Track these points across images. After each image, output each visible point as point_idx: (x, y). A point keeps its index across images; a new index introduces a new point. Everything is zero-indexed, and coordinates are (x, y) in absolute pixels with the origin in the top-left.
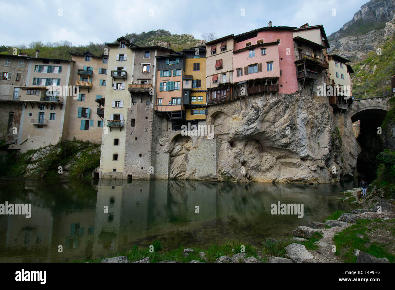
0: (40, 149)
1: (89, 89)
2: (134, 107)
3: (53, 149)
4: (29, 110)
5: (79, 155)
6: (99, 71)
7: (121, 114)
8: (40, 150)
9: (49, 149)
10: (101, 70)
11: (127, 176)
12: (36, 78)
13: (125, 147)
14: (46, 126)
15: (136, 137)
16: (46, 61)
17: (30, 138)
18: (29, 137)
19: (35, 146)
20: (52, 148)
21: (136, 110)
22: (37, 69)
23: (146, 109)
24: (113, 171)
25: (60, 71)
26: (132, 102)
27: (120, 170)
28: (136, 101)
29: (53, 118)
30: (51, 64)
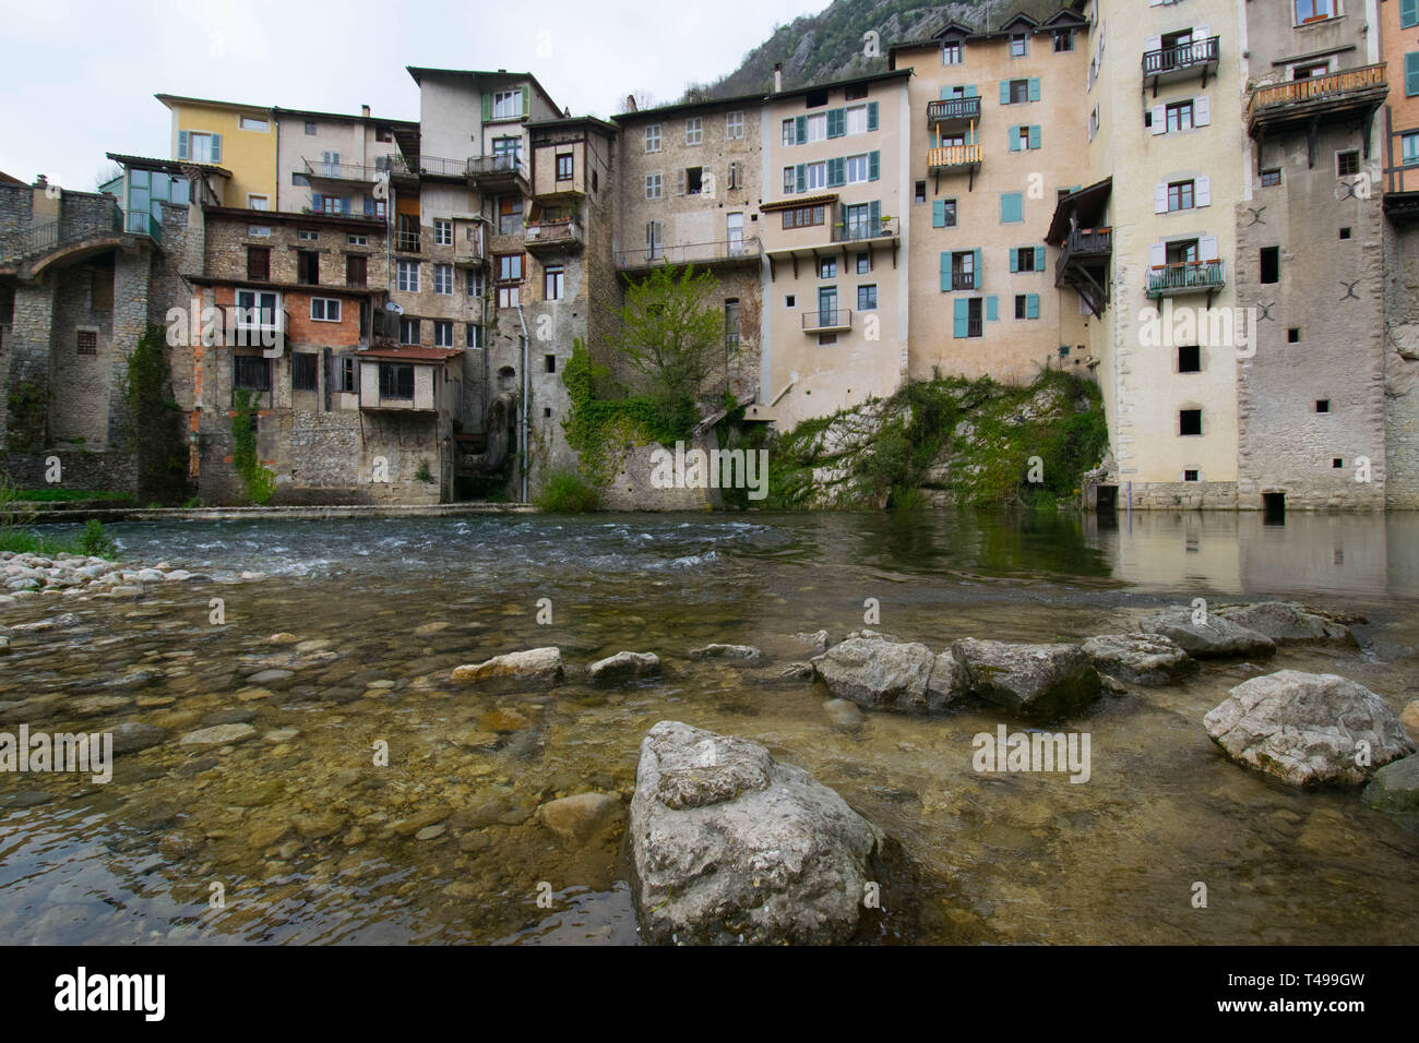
0: (837, 416)
1: (971, 172)
2: (1269, 193)
3: (886, 410)
4: (786, 284)
5: (964, 430)
6: (1002, 94)
7: (1204, 233)
8: (839, 417)
9: (873, 413)
10: (1007, 89)
11: (1260, 498)
12: (792, 168)
13: (1233, 377)
14: (846, 332)
15: (1292, 327)
16: (816, 97)
17: (799, 383)
18: (795, 378)
19: (820, 406)
20: (880, 408)
21: (1285, 207)
22: (789, 135)
23: (1339, 194)
24: (1183, 477)
25: (873, 125)
26: (1256, 173)
27: (1220, 472)
28: (1281, 163)
29: (868, 303)
30: (835, 105)
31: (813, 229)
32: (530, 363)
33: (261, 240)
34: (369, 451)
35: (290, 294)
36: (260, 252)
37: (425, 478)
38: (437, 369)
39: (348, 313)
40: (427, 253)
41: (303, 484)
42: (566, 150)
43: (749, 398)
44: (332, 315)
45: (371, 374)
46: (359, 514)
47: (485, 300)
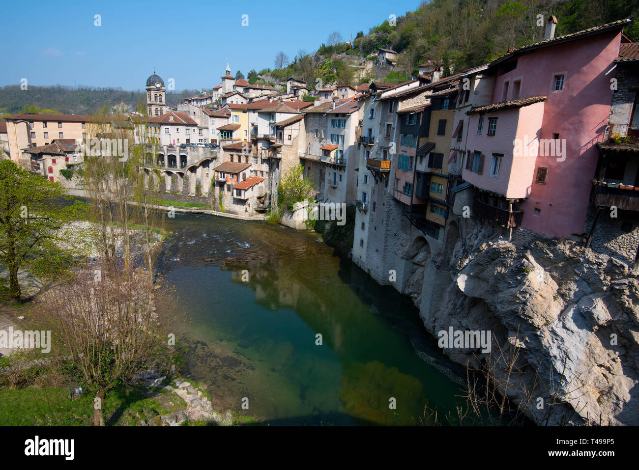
2: (376, 186)
4: (329, 169)
7: (367, 193)
11: (367, 269)
12: (332, 135)
13: (367, 235)
14: (336, 187)
15: (375, 227)
18: (329, 196)
21: (377, 191)
22: (332, 124)
23: (383, 193)
24: (360, 258)
25: (345, 127)
26: (375, 179)
27: (364, 259)
28: (378, 178)
29: (341, 180)
30: (340, 118)
31: (328, 158)
32: (274, 184)
33: (232, 153)
34: (238, 204)
35: (227, 173)
36: (232, 156)
37: (246, 211)
38: (246, 190)
39: (235, 177)
40: (259, 155)
41: (228, 209)
42: (281, 131)
43: (321, 199)
44: (233, 177)
45: (235, 191)
46: (234, 217)
47: (269, 166)
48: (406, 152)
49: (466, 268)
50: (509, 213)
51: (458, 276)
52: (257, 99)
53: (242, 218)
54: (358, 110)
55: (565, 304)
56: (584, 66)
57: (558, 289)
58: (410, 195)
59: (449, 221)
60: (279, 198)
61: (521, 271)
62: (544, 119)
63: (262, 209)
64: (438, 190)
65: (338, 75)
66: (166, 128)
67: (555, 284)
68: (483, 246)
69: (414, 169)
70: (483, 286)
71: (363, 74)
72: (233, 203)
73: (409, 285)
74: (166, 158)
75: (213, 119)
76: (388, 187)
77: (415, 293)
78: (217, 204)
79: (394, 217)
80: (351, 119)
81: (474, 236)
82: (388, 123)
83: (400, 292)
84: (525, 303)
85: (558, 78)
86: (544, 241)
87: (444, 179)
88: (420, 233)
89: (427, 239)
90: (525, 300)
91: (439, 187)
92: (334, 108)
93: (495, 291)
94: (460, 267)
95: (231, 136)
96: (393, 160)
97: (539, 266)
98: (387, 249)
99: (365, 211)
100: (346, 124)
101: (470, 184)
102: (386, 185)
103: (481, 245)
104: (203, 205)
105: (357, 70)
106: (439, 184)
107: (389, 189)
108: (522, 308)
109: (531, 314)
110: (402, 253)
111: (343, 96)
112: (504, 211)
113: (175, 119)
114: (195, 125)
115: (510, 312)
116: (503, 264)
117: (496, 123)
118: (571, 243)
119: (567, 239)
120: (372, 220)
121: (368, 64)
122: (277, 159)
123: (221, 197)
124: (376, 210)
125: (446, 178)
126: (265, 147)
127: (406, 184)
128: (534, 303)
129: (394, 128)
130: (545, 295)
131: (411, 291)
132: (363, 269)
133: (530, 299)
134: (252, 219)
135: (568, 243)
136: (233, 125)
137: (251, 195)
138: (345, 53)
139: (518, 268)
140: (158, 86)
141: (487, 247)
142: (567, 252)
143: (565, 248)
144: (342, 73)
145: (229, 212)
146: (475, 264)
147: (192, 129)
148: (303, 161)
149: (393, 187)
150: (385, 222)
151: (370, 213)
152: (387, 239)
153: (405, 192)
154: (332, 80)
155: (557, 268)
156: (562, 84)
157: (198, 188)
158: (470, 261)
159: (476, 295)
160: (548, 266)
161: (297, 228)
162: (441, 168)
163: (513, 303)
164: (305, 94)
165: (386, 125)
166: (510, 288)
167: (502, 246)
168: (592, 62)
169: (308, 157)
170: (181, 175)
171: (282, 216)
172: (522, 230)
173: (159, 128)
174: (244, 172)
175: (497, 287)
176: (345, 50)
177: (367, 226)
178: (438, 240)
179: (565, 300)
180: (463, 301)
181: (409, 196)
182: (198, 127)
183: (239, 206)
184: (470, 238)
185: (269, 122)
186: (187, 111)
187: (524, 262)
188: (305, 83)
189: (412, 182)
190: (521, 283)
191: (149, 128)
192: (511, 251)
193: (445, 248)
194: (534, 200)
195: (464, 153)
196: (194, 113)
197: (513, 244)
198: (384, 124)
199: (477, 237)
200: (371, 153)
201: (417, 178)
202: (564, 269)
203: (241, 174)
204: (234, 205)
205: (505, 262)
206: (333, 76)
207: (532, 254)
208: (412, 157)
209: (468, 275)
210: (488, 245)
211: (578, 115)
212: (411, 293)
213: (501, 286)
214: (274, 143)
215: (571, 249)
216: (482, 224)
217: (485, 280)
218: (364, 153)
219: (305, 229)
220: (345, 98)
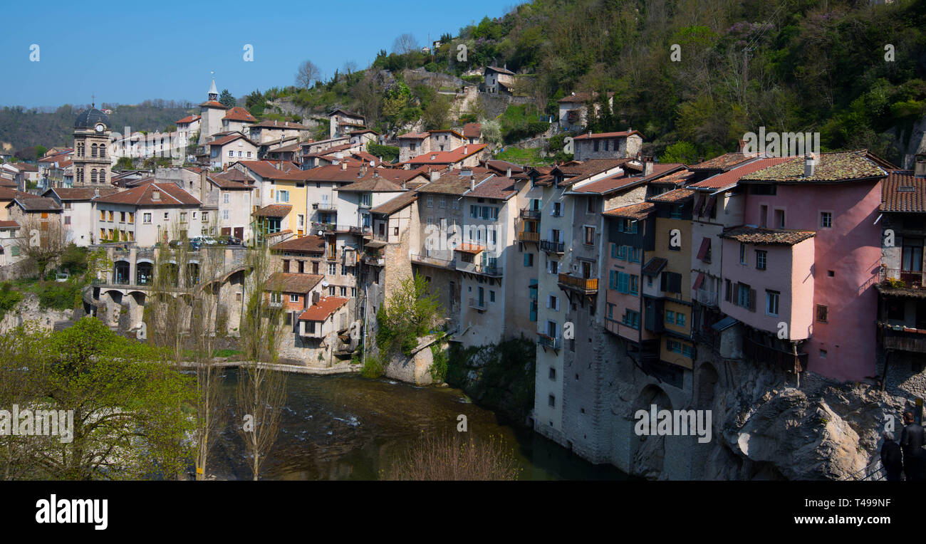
0: (481, 348)
2: (573, 313)
3: (494, 352)
4: (469, 281)
7: (557, 322)
9: (490, 351)
11: (566, 441)
13: (562, 388)
14: (485, 311)
15: (577, 374)
17: (471, 328)
18: (470, 325)
19: (477, 341)
21: (576, 321)
22: (472, 212)
23: (588, 323)
24: (549, 424)
25: (496, 217)
26: (571, 303)
27: (558, 425)
28: (576, 302)
29: (493, 299)
30: (486, 204)
31: (470, 264)
32: (368, 309)
33: (287, 257)
34: (304, 347)
35: (285, 293)
36: (287, 262)
37: (321, 358)
38: (323, 322)
39: (301, 299)
40: (339, 260)
41: (286, 357)
42: (382, 222)
43: (454, 329)
44: (296, 300)
45: (302, 325)
46: (299, 371)
47: (358, 278)
48: (623, 268)
49: (749, 425)
50: (794, 356)
51: (738, 436)
52: (277, 147)
53: (314, 372)
54: (516, 194)
55: (870, 456)
56: (850, 208)
57: (860, 440)
58: (636, 327)
59: (699, 363)
60: (380, 333)
61: (817, 422)
62: (816, 255)
63: (346, 353)
64: (677, 321)
65: (423, 109)
66: (145, 214)
67: (856, 434)
68: (767, 396)
69: (639, 293)
70: (770, 445)
71: (464, 107)
72: (296, 346)
73: (640, 460)
74: (156, 271)
75: (226, 193)
76: (596, 316)
77: (652, 471)
78: (263, 350)
79: (607, 359)
80: (507, 207)
81: (750, 383)
82: (587, 226)
83: (628, 472)
84: (828, 460)
85: (825, 214)
86: (838, 386)
87: (686, 307)
88: (652, 380)
89: (663, 388)
90: (827, 455)
91: (677, 316)
92: (473, 187)
93: (788, 449)
94: (740, 423)
95: (278, 225)
96: (602, 277)
97: (835, 415)
98: (600, 407)
99: (556, 351)
100: (499, 214)
101: (737, 320)
102: (593, 311)
103: (764, 395)
104: (232, 352)
105: (453, 99)
106: (678, 313)
107: (599, 318)
108: (826, 466)
109: (837, 472)
110: (627, 411)
111: (442, 147)
112: (787, 354)
113: (162, 197)
114: (196, 205)
115: (812, 473)
116: (795, 416)
117: (765, 256)
118: (866, 387)
119: (860, 383)
120: (568, 365)
121: (470, 90)
122: (377, 267)
123: (272, 335)
124: (576, 349)
125: (689, 306)
126: (350, 246)
127: (628, 311)
128: (838, 458)
129: (599, 235)
130: (847, 447)
131: (646, 468)
132: (557, 441)
133: (833, 454)
134: (331, 372)
135: (863, 387)
136: (278, 207)
137: (328, 330)
138: (423, 68)
139: (814, 419)
140: (100, 128)
141: (771, 397)
142: (864, 397)
143: (860, 392)
144: (431, 107)
145: (288, 362)
146: (758, 419)
147: (190, 212)
148: (416, 266)
149: (604, 315)
150: (594, 366)
151: (565, 354)
152: (599, 392)
153: (627, 322)
154: (416, 118)
155: (855, 416)
156: (830, 221)
157: (222, 321)
158: (752, 416)
159: (764, 458)
160: (845, 415)
161: (419, 383)
162: (680, 292)
163: (813, 462)
164: (372, 141)
165: (584, 228)
166: (807, 444)
167: (791, 395)
168: (857, 205)
169: (426, 261)
170: (188, 299)
171: (386, 361)
172: (809, 374)
173: (131, 214)
174: (314, 290)
175: (790, 444)
176: (423, 62)
177: (560, 373)
178: (682, 388)
179: (869, 451)
180: (737, 471)
181: (634, 329)
182: (201, 209)
183: (306, 349)
184: (745, 386)
185: (356, 207)
186: (178, 180)
187: (819, 411)
188: (362, 118)
189: (638, 310)
190: (819, 436)
191: (107, 213)
192: (802, 400)
193: (699, 400)
194: (817, 340)
195: (720, 280)
196: (191, 183)
197: (802, 391)
198: (581, 227)
199: (755, 385)
200: (560, 265)
201: (646, 306)
202: (863, 416)
203: (311, 294)
204: (297, 349)
205: (796, 414)
206: (417, 111)
207: (827, 402)
208: (633, 276)
209: (750, 433)
210: (772, 394)
211: (851, 255)
212: (647, 471)
213: (796, 442)
214: (368, 241)
215: (866, 393)
216: (757, 368)
217: (774, 438)
218: (547, 263)
219: (431, 382)
220: (445, 150)
